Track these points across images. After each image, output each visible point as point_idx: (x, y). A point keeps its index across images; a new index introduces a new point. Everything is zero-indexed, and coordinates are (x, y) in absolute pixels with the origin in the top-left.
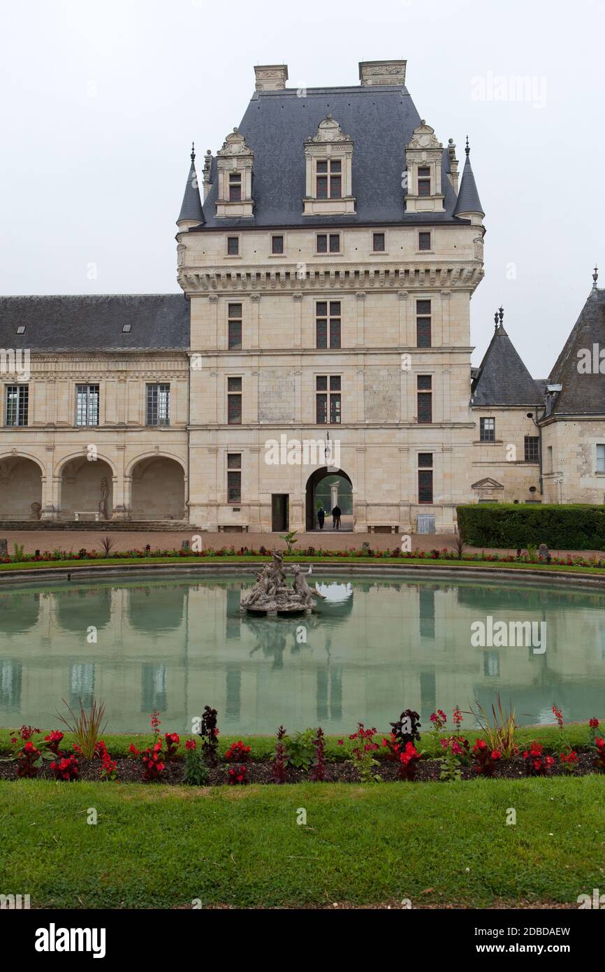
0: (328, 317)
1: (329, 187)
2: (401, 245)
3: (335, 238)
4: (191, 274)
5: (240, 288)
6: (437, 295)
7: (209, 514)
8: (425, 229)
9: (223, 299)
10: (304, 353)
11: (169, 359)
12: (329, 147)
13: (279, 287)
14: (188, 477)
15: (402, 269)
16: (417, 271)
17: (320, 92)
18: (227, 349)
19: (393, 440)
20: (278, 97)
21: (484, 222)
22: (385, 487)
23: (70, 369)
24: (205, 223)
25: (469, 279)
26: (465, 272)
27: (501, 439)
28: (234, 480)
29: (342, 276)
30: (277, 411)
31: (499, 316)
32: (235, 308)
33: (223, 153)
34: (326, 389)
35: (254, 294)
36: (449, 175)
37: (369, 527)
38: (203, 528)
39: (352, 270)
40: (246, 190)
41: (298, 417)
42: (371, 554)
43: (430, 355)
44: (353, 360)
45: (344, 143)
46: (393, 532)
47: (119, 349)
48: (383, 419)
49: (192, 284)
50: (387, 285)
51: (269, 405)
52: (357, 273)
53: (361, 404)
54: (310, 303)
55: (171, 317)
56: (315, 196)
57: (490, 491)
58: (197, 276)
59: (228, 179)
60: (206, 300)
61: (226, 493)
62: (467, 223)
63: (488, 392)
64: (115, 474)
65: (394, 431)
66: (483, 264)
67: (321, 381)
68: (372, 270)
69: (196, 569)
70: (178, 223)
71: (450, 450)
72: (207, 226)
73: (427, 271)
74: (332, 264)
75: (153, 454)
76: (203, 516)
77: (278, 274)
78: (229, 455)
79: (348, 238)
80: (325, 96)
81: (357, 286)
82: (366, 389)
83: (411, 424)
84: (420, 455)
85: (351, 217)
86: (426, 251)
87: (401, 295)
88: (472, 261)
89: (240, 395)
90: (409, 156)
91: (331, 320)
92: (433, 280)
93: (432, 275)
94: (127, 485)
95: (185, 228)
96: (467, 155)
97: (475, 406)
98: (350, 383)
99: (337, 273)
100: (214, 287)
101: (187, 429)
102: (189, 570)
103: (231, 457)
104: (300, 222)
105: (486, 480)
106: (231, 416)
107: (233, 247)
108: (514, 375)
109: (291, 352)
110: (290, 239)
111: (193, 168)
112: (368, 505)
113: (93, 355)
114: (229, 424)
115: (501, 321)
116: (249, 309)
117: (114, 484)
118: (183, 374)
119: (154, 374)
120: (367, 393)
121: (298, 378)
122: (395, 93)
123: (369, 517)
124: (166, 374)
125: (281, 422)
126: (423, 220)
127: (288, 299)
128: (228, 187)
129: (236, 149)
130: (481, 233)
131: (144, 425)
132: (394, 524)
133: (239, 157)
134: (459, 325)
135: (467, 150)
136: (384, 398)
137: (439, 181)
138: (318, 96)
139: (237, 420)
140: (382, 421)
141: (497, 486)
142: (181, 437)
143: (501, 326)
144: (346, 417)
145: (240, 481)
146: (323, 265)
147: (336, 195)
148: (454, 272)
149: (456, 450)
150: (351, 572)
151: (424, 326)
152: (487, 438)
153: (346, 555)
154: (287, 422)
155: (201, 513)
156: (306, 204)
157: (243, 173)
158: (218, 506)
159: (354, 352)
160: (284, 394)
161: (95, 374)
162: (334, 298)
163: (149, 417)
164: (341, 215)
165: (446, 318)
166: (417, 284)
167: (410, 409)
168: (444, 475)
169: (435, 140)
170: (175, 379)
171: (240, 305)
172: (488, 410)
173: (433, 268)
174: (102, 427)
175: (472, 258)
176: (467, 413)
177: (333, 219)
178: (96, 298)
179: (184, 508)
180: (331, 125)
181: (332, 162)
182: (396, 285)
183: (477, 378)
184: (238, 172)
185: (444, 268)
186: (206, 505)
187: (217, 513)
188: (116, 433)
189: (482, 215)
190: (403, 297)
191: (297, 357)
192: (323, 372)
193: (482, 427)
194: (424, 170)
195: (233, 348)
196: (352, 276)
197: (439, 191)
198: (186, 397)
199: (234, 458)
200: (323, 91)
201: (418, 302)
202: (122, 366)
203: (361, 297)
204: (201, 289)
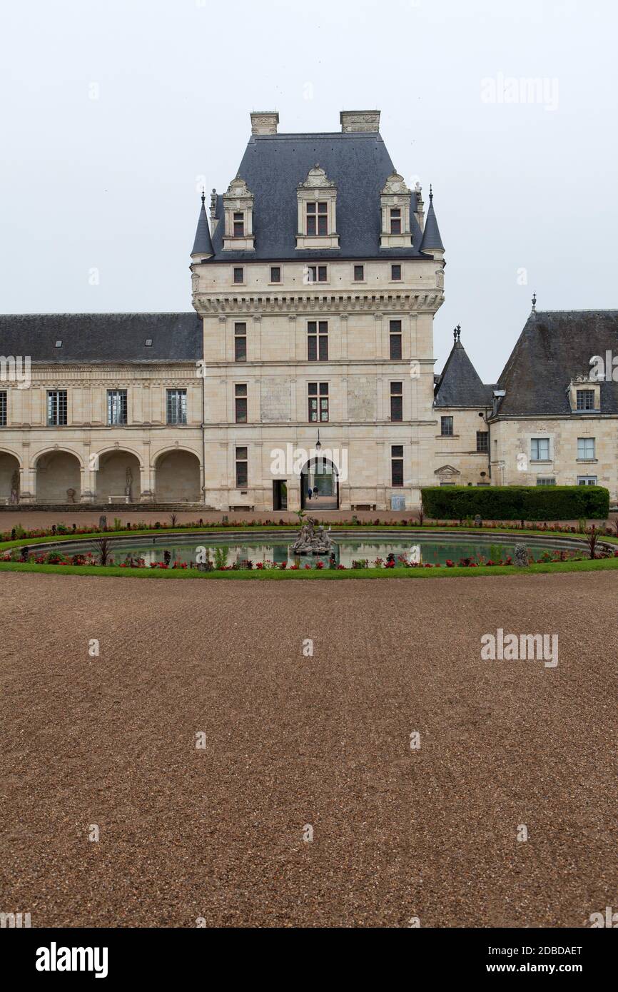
0: (318, 334)
1: (317, 226)
2: (378, 275)
3: (323, 270)
4: (204, 298)
5: (245, 310)
6: (406, 317)
7: (221, 496)
8: (397, 263)
9: (230, 319)
10: (298, 364)
11: (186, 369)
12: (317, 192)
13: (277, 310)
14: (204, 467)
15: (378, 296)
16: (390, 297)
17: (307, 137)
18: (234, 361)
19: (371, 436)
20: (271, 141)
21: (445, 256)
22: (365, 473)
23: (103, 378)
24: (215, 255)
25: (432, 304)
26: (429, 298)
27: (458, 434)
28: (242, 469)
29: (329, 301)
30: (276, 412)
31: (457, 332)
32: (240, 327)
33: (228, 195)
34: (316, 394)
35: (257, 315)
36: (416, 214)
37: (352, 506)
38: (217, 508)
39: (337, 296)
40: (248, 227)
41: (293, 416)
42: (359, 523)
43: (401, 366)
44: (338, 370)
45: (330, 188)
46: (372, 510)
47: (144, 361)
48: (363, 418)
49: (205, 307)
50: (366, 308)
51: (269, 407)
52: (341, 298)
53: (345, 406)
54: (303, 323)
55: (186, 333)
56: (305, 233)
57: (449, 476)
58: (209, 300)
59: (233, 218)
60: (216, 320)
61: (235, 480)
62: (431, 258)
63: (448, 396)
64: (142, 464)
65: (372, 428)
66: (443, 291)
67: (312, 387)
68: (353, 296)
69: (237, 535)
70: (192, 255)
71: (417, 443)
72: (216, 258)
73: (398, 297)
74: (320, 291)
75: (174, 448)
76: (216, 499)
77: (276, 299)
78: (237, 448)
79: (334, 270)
80: (312, 141)
81: (341, 309)
82: (348, 394)
83: (385, 422)
84: (393, 447)
85: (335, 251)
86: (397, 281)
87: (377, 316)
88: (434, 290)
89: (246, 399)
90: (383, 200)
91: (320, 337)
92: (403, 305)
93: (402, 301)
94: (152, 473)
95: (198, 260)
96: (431, 200)
97: (437, 407)
98: (336, 388)
99: (325, 299)
100: (223, 309)
101: (202, 427)
102: (232, 536)
103: (238, 449)
104: (294, 256)
105: (446, 467)
106: (238, 417)
107: (238, 276)
108: (468, 381)
109: (288, 364)
110: (286, 270)
111: (203, 208)
112: (351, 488)
113: (122, 365)
114: (237, 422)
115: (459, 337)
116: (252, 327)
117: (142, 473)
118: (198, 381)
119: (173, 381)
120: (350, 397)
121: (293, 385)
122: (372, 139)
123: (352, 497)
124: (183, 381)
125: (280, 421)
126: (395, 255)
127: (286, 319)
128: (233, 224)
129: (239, 191)
130: (442, 266)
131: (165, 424)
132: (372, 503)
133: (242, 199)
134: (424, 341)
135: (431, 196)
136: (364, 401)
137: (408, 221)
138: (306, 141)
139: (243, 419)
140: (362, 420)
141: (455, 472)
142: (197, 433)
143: (459, 340)
144: (333, 416)
145: (246, 469)
146: (313, 291)
147: (323, 232)
148: (420, 298)
149: (421, 442)
150: (346, 536)
151: (396, 342)
152: (447, 433)
153: (341, 525)
154: (284, 421)
155: (215, 496)
156: (298, 240)
157: (245, 213)
158: (229, 490)
159: (339, 363)
160: (281, 398)
161: (123, 382)
162: (323, 319)
163: (169, 417)
164: (327, 249)
165: (413, 335)
166: (390, 308)
167: (385, 411)
168: (412, 463)
169: (404, 186)
170: (191, 386)
171: (245, 324)
172: (448, 410)
173: (403, 295)
174: (130, 426)
175: (434, 287)
176: (430, 413)
177: (321, 253)
178: (121, 316)
179: (200, 492)
180: (318, 172)
181: (319, 204)
182: (373, 308)
183: (440, 384)
184: (241, 211)
185: (412, 295)
186: (219, 490)
187: (228, 496)
188: (142, 431)
189: (443, 251)
190: (378, 318)
191: (292, 368)
192: (313, 379)
193: (443, 424)
194: (395, 212)
195: (239, 360)
196: (337, 301)
197: (408, 230)
198: (201, 401)
199: (241, 451)
200: (310, 137)
201: (391, 322)
202: (146, 375)
203: (344, 318)
204: (213, 311)
